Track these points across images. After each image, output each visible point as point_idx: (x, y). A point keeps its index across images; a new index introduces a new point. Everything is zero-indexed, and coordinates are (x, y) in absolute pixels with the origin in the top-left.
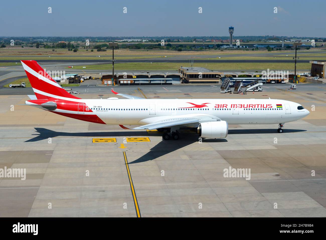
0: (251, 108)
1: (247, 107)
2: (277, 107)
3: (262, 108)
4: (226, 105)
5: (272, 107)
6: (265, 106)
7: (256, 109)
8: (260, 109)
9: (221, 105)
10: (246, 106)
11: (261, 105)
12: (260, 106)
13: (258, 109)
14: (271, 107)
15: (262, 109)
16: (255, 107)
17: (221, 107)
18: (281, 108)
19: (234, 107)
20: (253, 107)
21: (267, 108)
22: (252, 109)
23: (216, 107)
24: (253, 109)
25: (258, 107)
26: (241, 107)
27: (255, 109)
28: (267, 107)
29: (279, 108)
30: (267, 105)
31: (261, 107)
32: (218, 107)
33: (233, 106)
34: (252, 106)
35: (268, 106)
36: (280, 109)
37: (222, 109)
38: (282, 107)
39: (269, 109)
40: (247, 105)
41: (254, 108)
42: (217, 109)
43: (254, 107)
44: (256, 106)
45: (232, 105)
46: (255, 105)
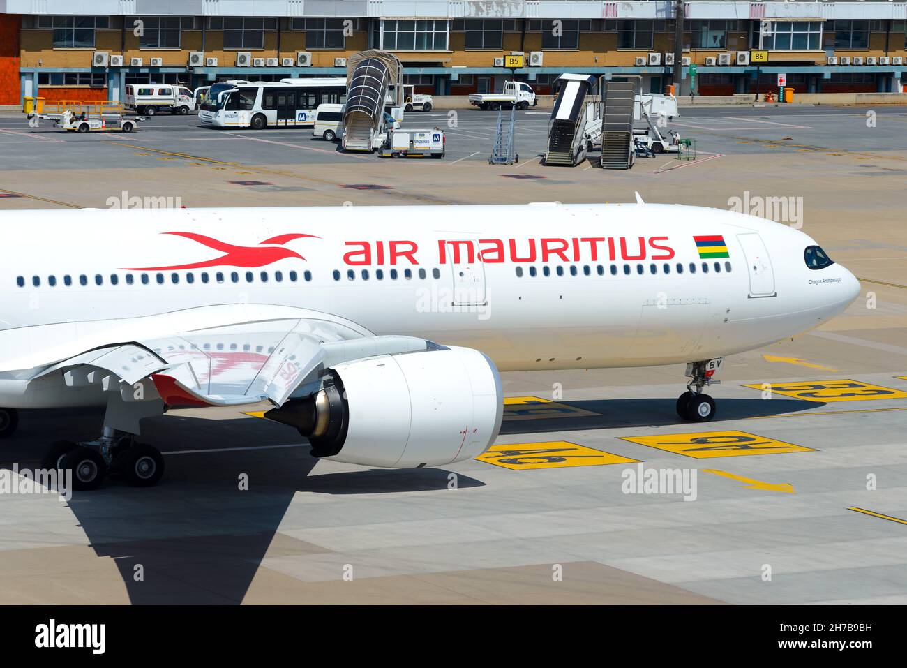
0: (554, 261)
1: (533, 258)
2: (703, 256)
3: (620, 263)
4: (409, 248)
5: (672, 254)
6: (633, 250)
7: (587, 270)
8: (607, 270)
9: (380, 244)
10: (523, 252)
11: (611, 241)
12: (602, 248)
13: (593, 266)
14: (667, 253)
15: (620, 269)
16: (577, 258)
17: (381, 261)
18: (722, 261)
19: (457, 260)
20: (565, 259)
21: (646, 263)
22: (560, 271)
23: (352, 258)
24: (566, 267)
25: (594, 257)
26: (495, 255)
27: (580, 270)
28: (643, 256)
29: (711, 262)
30: (642, 240)
31: (612, 257)
32: (362, 258)
33: (449, 249)
34: (559, 252)
35: (649, 249)
36: (717, 267)
37: (387, 274)
38: (726, 255)
39: (660, 264)
40: (532, 242)
41: (573, 262)
42: (358, 270)
43: (569, 253)
44: (585, 248)
45: (442, 244)
46: (575, 241)
